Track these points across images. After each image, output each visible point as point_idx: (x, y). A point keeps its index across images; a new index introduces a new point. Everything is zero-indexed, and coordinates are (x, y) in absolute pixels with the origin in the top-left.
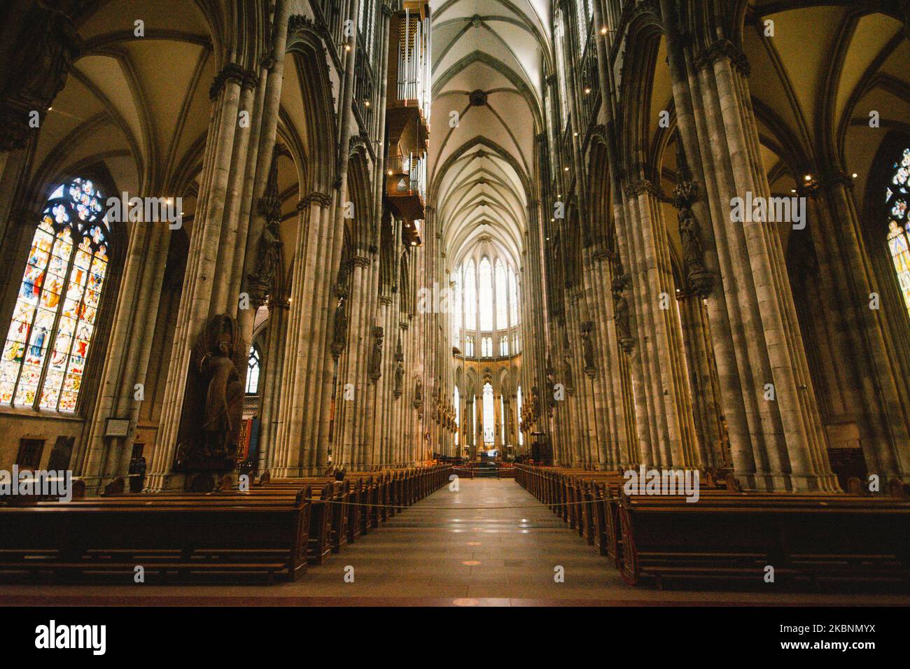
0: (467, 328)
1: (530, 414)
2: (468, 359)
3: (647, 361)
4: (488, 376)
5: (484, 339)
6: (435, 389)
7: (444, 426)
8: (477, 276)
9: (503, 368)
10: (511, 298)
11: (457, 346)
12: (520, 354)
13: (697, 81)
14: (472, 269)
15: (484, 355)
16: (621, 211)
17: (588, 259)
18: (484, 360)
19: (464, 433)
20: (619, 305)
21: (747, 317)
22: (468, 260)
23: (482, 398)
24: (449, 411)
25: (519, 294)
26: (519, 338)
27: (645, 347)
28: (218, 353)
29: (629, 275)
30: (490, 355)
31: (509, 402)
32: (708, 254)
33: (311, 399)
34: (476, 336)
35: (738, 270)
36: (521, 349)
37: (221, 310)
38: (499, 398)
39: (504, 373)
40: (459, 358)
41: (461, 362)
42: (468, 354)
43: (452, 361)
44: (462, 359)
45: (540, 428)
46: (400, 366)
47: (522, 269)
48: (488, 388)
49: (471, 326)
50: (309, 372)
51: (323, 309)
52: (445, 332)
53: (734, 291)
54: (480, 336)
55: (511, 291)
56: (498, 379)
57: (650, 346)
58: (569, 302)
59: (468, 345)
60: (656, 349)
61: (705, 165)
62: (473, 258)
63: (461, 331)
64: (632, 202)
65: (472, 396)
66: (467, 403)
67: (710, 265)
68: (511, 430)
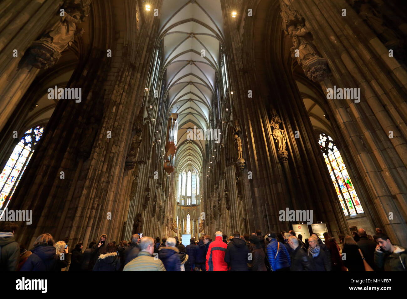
0: (182, 195)
1: (202, 226)
2: (182, 206)
3: (224, 219)
4: (189, 212)
5: (188, 199)
7: (173, 231)
8: (187, 177)
9: (194, 209)
10: (197, 185)
11: (179, 202)
12: (200, 204)
13: (229, 168)
14: (185, 175)
15: (188, 204)
16: (220, 182)
17: (215, 188)
18: (188, 206)
19: (180, 233)
20: (219, 205)
21: (234, 215)
22: (184, 172)
23: (186, 220)
24: (175, 225)
26: (200, 199)
27: (224, 215)
28: (139, 221)
29: (221, 198)
30: (190, 204)
31: (195, 221)
32: (229, 202)
33: (147, 228)
34: (185, 198)
35: (233, 206)
37: (138, 212)
38: (192, 219)
39: (194, 211)
42: (182, 204)
43: (177, 207)
44: (180, 206)
45: (204, 232)
46: (164, 214)
47: (201, 177)
48: (189, 216)
49: (184, 194)
50: (147, 221)
51: (151, 205)
53: (233, 210)
54: (186, 197)
55: (197, 182)
56: (192, 213)
57: (225, 215)
58: (212, 196)
59: (182, 201)
60: (226, 216)
61: (230, 185)
62: (186, 171)
63: (180, 196)
64: (222, 181)
65: (183, 219)
66: (181, 222)
67: (229, 204)
68: (196, 231)
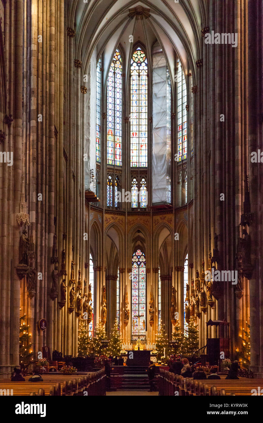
0: (109, 161)
1: (204, 295)
2: (110, 211)
4: (139, 238)
5: (135, 181)
6: (54, 250)
9: (163, 227)
12: (190, 203)
15: (134, 205)
18: (134, 213)
24: (78, 288)
25: (192, 108)
26: (190, 179)
30: (144, 205)
36: (193, 196)
38: (156, 271)
39: (165, 233)
40: (94, 209)
41: (99, 216)
43: (85, 213)
44: (100, 210)
47: (200, 63)
49: (115, 159)
52: (73, 164)
54: (128, 174)
62: (120, 47)
63: (98, 167)
65: (114, 268)
